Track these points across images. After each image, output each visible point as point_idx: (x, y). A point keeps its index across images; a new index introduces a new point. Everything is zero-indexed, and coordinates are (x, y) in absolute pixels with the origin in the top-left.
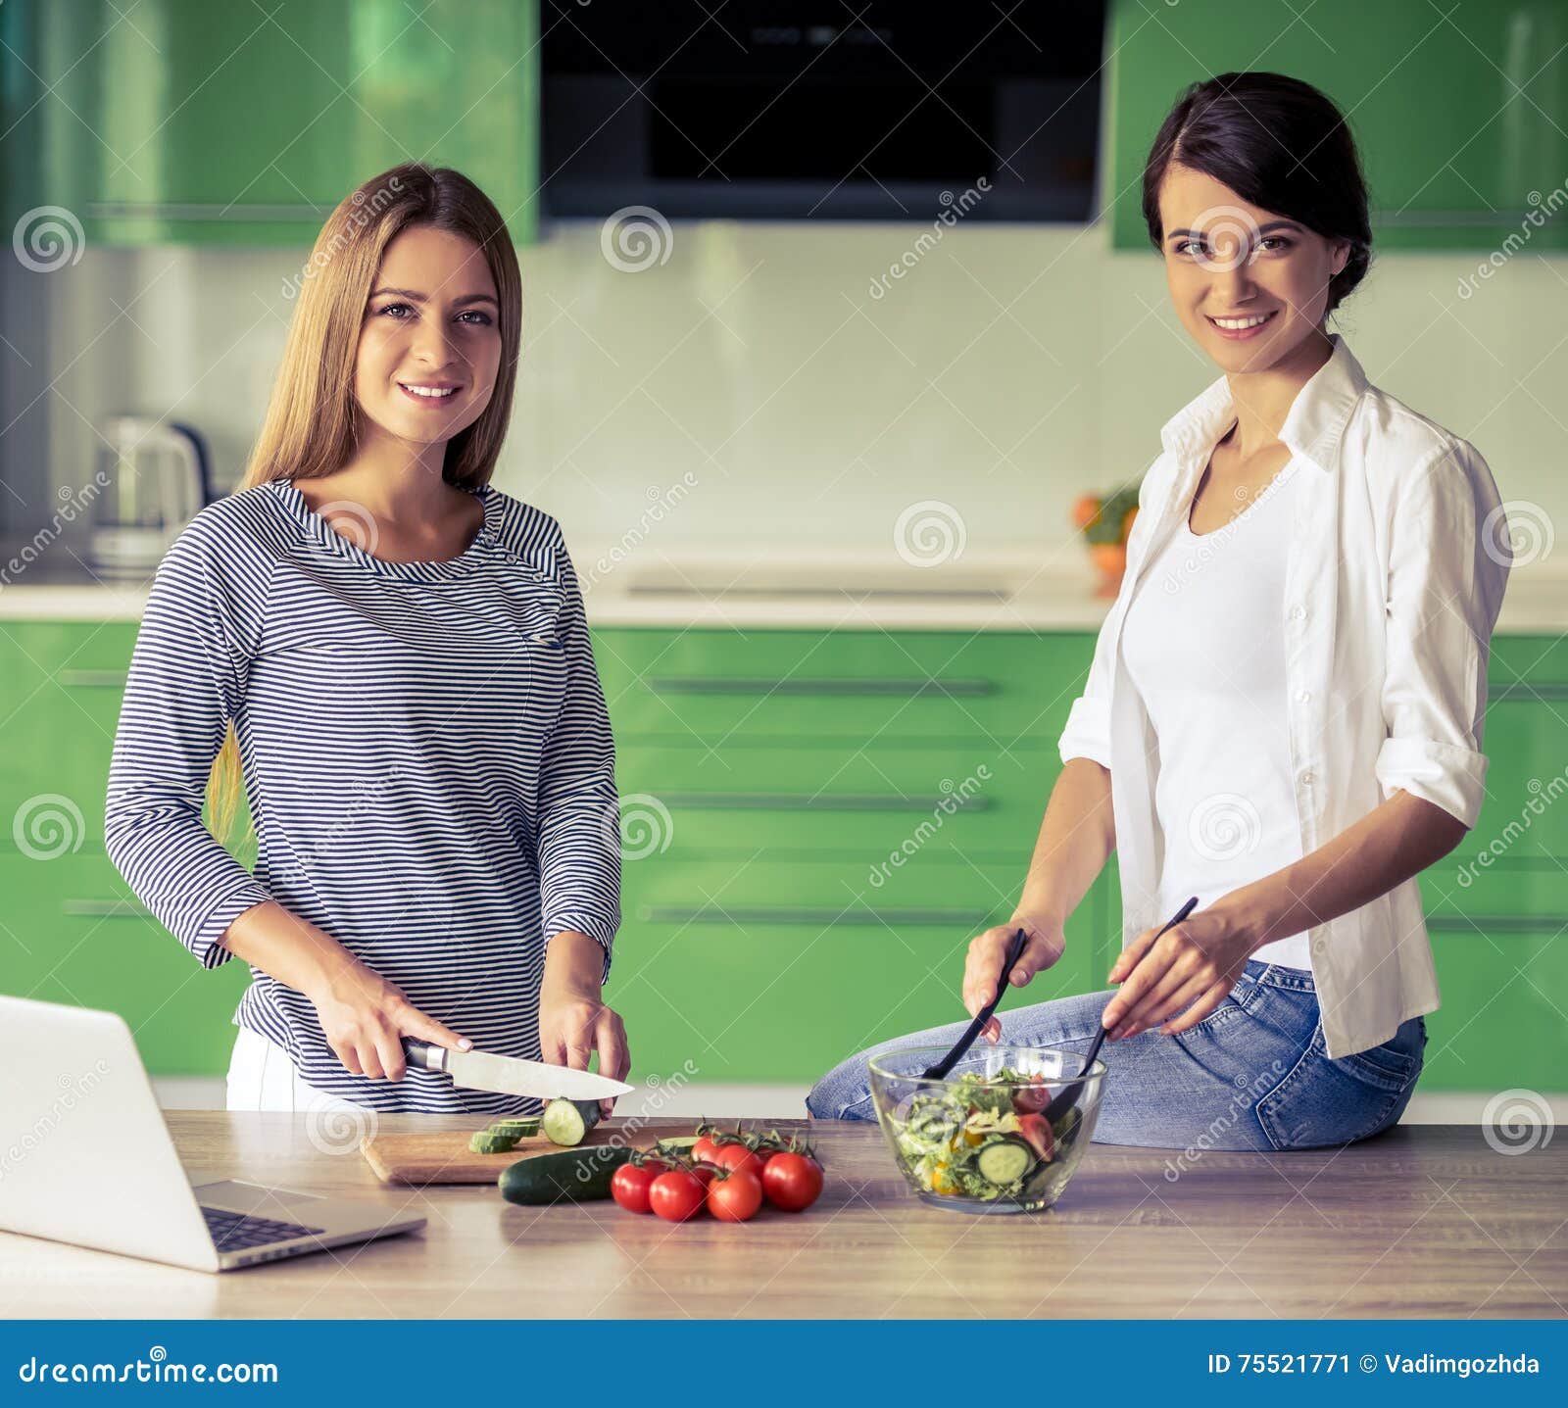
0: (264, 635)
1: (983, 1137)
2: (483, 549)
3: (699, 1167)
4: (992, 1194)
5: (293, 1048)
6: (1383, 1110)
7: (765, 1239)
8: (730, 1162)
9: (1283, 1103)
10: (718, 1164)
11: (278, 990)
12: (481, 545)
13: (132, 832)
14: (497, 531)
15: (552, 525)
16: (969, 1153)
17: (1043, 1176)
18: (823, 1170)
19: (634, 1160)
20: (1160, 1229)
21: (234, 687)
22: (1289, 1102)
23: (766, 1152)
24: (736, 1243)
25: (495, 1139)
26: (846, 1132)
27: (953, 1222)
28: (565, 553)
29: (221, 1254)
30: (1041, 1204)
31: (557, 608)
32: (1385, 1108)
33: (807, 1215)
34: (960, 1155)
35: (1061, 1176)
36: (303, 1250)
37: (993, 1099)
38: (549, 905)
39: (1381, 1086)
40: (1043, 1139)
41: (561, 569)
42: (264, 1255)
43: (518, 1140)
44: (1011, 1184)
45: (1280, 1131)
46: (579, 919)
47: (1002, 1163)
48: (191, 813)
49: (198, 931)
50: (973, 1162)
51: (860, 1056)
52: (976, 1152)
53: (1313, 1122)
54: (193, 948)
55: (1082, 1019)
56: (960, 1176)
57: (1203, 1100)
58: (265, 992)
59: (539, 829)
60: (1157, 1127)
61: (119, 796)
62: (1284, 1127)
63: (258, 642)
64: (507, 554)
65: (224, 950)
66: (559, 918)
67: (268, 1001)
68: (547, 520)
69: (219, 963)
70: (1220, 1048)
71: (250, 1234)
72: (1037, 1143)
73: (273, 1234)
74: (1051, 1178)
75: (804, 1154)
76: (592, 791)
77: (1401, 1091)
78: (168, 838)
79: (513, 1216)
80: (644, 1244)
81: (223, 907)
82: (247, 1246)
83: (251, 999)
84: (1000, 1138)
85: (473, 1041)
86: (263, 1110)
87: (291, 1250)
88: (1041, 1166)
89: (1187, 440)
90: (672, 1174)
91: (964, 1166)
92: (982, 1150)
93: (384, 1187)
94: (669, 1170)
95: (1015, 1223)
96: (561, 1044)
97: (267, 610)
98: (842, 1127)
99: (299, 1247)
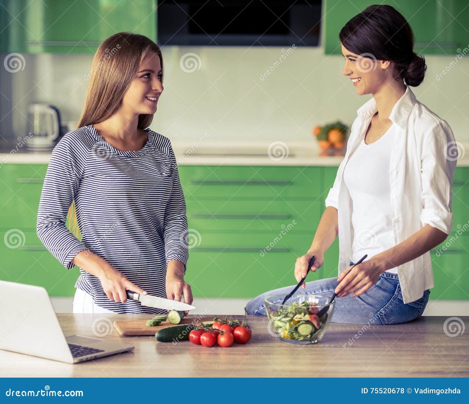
0: (85, 171)
1: (299, 322)
2: (148, 147)
3: (215, 331)
4: (302, 338)
5: (93, 294)
6: (416, 314)
7: (235, 353)
8: (223, 329)
9: (386, 311)
10: (220, 330)
11: (88, 277)
12: (147, 146)
13: (45, 229)
14: (152, 142)
15: (168, 140)
16: (295, 326)
17: (316, 333)
18: (251, 331)
19: (196, 329)
20: (352, 349)
21: (76, 186)
22: (388, 311)
23: (234, 326)
24: (226, 354)
25: (154, 322)
26: (257, 319)
27: (290, 347)
28: (172, 149)
29: (74, 358)
30: (316, 341)
31: (170, 165)
32: (416, 313)
33: (247, 345)
34: (292, 327)
35: (322, 333)
36: (99, 357)
37: (302, 310)
38: (168, 252)
39: (415, 306)
40: (317, 322)
41: (171, 153)
42: (87, 358)
43: (160, 322)
44: (307, 335)
45: (385, 320)
46: (177, 256)
47: (305, 329)
48: (63, 223)
49: (65, 258)
50: (296, 329)
51: (261, 296)
52: (297, 326)
53: (395, 317)
54: (63, 263)
55: (327, 286)
56: (292, 333)
57: (363, 310)
58: (84, 277)
59: (164, 230)
60: (349, 318)
61: (41, 219)
62: (386, 318)
63: (83, 174)
64: (155, 149)
65: (72, 264)
66: (171, 256)
67: (85, 281)
68: (166, 139)
69: (71, 268)
70: (368, 295)
71: (82, 352)
72: (315, 323)
73: (89, 352)
74: (319, 333)
75: (246, 327)
76: (180, 219)
77: (421, 308)
78: (56, 231)
79: (160, 346)
80: (199, 354)
81: (73, 251)
82: (82, 355)
83: (80, 280)
84: (304, 322)
85: (147, 292)
86: (84, 313)
87: (95, 357)
88: (316, 330)
89: (365, 115)
90: (207, 333)
91: (293, 330)
92: (299, 326)
93: (121, 337)
94: (206, 332)
95: (308, 347)
96: (173, 294)
97: (86, 164)
98: (256, 317)
99: (97, 356)
